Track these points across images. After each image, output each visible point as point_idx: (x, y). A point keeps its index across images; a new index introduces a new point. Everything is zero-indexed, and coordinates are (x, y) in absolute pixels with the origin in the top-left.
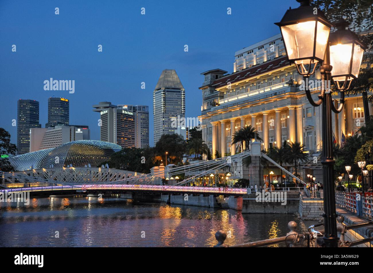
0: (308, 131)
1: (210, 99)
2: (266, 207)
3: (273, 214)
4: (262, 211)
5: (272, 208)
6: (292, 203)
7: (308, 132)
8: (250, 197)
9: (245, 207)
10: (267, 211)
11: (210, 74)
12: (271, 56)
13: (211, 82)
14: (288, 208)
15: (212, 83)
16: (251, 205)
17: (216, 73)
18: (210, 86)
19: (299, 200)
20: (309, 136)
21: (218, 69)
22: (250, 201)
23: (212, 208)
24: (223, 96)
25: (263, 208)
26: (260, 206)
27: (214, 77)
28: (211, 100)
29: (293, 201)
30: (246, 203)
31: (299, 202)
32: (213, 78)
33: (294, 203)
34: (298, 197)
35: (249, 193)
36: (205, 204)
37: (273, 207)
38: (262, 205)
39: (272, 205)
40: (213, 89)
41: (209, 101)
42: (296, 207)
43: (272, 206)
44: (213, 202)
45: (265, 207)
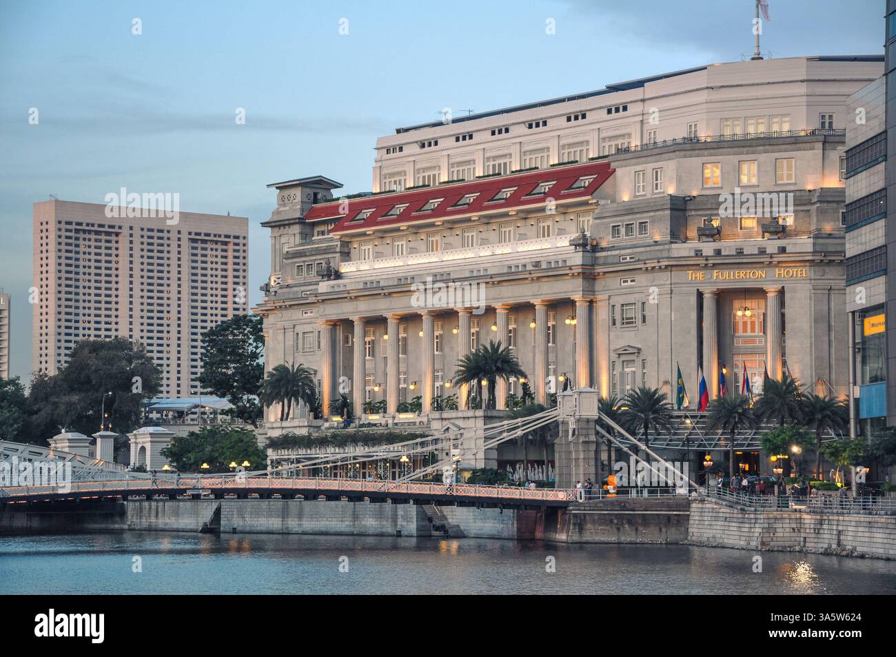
0: (624, 358)
1: (306, 256)
2: (621, 529)
3: (637, 543)
4: (613, 539)
5: (634, 532)
6: (675, 522)
7: (623, 361)
8: (589, 508)
9: (577, 530)
10: (623, 539)
11: (300, 188)
12: (497, 163)
13: (302, 210)
14: (667, 532)
15: (304, 214)
16: (589, 526)
17: (315, 186)
18: (301, 221)
19: (689, 515)
20: (626, 370)
21: (321, 176)
22: (588, 518)
23: (413, 536)
24: (349, 253)
25: (616, 531)
26: (608, 528)
27: (309, 197)
28: (311, 261)
29: (676, 518)
30: (579, 521)
31: (688, 520)
32: (307, 200)
33: (678, 521)
34: (687, 509)
35: (581, 499)
36: (382, 528)
37: (636, 530)
38: (613, 526)
39: (633, 526)
40: (307, 230)
41: (304, 262)
42: (683, 529)
43: (634, 528)
44: (415, 523)
45: (618, 529)
